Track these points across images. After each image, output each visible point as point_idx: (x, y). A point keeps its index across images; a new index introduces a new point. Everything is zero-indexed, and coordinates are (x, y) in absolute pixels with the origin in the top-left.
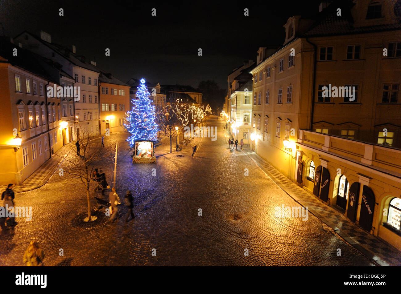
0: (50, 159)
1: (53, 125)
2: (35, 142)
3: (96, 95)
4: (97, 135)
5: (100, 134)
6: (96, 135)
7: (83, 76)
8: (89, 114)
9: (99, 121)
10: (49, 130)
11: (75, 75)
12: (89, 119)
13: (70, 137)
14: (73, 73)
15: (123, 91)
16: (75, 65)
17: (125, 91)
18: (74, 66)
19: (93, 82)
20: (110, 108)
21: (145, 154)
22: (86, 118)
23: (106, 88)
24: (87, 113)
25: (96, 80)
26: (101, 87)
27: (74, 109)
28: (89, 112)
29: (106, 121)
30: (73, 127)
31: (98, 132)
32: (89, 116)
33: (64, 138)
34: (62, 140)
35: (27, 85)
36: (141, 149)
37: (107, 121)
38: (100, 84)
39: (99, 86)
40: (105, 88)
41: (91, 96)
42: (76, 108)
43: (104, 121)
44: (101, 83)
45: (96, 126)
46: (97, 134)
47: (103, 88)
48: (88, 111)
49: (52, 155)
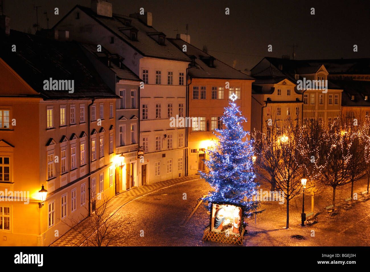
0: (88, 218)
1: (98, 164)
2: (67, 193)
3: (181, 103)
4: (180, 176)
5: (186, 174)
6: (178, 177)
7: (157, 72)
8: (167, 138)
9: (186, 151)
10: (89, 173)
11: (144, 72)
12: (165, 147)
13: (128, 181)
14: (140, 69)
15: (237, 89)
16: (144, 55)
17: (241, 91)
18: (143, 58)
19: (176, 79)
20: (208, 125)
21: (229, 226)
22: (160, 145)
23: (202, 88)
24: (162, 137)
25: (183, 74)
26: (191, 87)
27: (139, 132)
28: (165, 136)
29: (198, 150)
30: (135, 163)
31: (182, 172)
32: (165, 142)
33: (117, 183)
34: (113, 186)
35: (61, 115)
36: (222, 217)
37: (202, 150)
38: (189, 82)
39: (188, 85)
40: (200, 88)
41: (172, 106)
42: (142, 129)
43: (194, 151)
44: (191, 80)
45: (179, 160)
46: (180, 174)
47: (195, 88)
48: (165, 132)
49: (93, 212)
